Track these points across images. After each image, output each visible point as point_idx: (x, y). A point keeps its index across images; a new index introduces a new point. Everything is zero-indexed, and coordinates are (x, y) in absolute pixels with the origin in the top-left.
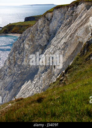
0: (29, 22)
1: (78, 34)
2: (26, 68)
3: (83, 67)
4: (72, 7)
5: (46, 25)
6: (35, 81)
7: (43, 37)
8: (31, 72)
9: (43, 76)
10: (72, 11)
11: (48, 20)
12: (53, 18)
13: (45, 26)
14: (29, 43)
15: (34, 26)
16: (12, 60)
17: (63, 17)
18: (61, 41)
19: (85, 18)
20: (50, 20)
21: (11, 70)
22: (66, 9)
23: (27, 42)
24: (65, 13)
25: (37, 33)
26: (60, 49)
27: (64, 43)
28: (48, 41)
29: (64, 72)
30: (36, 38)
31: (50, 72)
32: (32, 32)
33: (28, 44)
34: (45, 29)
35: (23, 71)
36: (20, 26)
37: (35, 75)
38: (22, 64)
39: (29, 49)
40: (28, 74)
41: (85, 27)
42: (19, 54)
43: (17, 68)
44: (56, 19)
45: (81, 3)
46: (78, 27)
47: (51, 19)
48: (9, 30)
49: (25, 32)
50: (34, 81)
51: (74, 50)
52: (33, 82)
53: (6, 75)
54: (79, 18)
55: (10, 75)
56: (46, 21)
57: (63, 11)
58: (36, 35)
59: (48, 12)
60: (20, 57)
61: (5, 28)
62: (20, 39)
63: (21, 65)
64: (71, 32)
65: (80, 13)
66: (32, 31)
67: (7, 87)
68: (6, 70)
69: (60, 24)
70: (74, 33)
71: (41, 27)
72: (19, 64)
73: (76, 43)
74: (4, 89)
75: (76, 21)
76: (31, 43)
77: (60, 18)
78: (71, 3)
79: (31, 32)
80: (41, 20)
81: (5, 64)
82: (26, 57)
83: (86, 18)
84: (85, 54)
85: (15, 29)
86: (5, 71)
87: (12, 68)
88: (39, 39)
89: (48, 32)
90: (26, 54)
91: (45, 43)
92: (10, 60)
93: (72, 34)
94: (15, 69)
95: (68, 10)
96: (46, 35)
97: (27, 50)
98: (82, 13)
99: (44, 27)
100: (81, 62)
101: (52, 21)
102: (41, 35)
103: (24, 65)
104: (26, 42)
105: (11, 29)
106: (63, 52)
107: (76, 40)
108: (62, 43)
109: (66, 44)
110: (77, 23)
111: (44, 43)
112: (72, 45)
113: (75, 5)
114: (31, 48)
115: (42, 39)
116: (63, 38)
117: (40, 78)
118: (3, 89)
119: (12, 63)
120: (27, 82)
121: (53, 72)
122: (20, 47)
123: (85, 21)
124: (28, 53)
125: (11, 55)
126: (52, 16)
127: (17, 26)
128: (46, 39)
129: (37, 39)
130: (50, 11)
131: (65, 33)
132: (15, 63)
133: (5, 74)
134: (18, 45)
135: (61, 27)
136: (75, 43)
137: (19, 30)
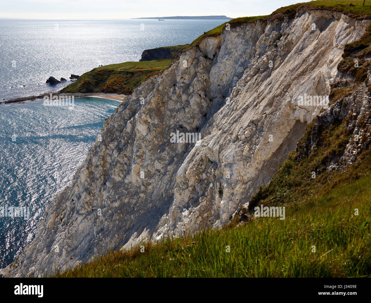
0: (153, 62)
1: (291, 97)
2: (137, 193)
3: (305, 193)
4: (276, 22)
5: (199, 69)
6: (162, 235)
7: (191, 103)
8: (151, 205)
9: (186, 221)
10: (275, 33)
11: (206, 57)
12: (221, 53)
13: (196, 73)
14: (149, 120)
15: (166, 72)
16: (97, 166)
17: (248, 51)
18: (241, 117)
19: (313, 52)
20: (212, 57)
21: (94, 196)
22: (259, 29)
23: (143, 116)
24: (255, 39)
25: (174, 92)
26: (237, 139)
27: (252, 122)
28: (205, 115)
29: (246, 205)
30: (171, 105)
31: (208, 208)
32: (161, 88)
33: (146, 122)
34: (198, 81)
35: (129, 202)
36: (127, 73)
37: (162, 215)
38: (126, 181)
39: (149, 137)
40: (142, 212)
41: (314, 78)
42: (120, 150)
43: (109, 192)
44: (229, 53)
45: (301, 11)
46: (293, 77)
47: (214, 56)
48: (97, 84)
49: (140, 88)
50: (158, 235)
51: (281, 145)
52: (154, 235)
53: (78, 212)
54: (296, 53)
55: (89, 213)
56: (201, 58)
57: (249, 34)
58: (171, 99)
59: (207, 35)
60: (121, 160)
61: (87, 79)
62: (126, 108)
63: (123, 182)
64: (273, 91)
65: (298, 38)
66: (159, 86)
67: (76, 248)
68: (79, 197)
69: (240, 70)
70: (282, 94)
71: (187, 77)
72: (117, 179)
73: (286, 124)
74: (68, 253)
75: (288, 61)
76: (156, 121)
77: (240, 53)
78: (274, 13)
79: (158, 90)
80: (187, 57)
81: (76, 177)
82: (138, 161)
83: (318, 52)
84: (310, 155)
85: (112, 80)
86: (75, 199)
87: (96, 191)
88: (178, 111)
89: (206, 90)
90: (138, 151)
91: (196, 123)
92: (93, 169)
93: (274, 97)
94: (105, 194)
95: (264, 32)
96: (198, 100)
97: (144, 139)
98: (305, 39)
99: (195, 75)
100: (298, 179)
101: (219, 60)
102: (184, 97)
103: (130, 183)
104: (140, 117)
105: (103, 81)
106: (247, 147)
107: (288, 115)
108: (246, 124)
109: (256, 125)
110: (290, 66)
111: (192, 120)
112: (274, 130)
113: (286, 19)
114: (154, 133)
115: (187, 110)
116: (249, 110)
117: (174, 226)
118: (64, 253)
119: (98, 176)
120: (138, 236)
121: (215, 207)
122: (121, 131)
123: (314, 61)
124: (144, 149)
125: (97, 152)
126: (219, 48)
127: (120, 73)
128: (198, 110)
129: (171, 111)
130: (214, 32)
131: (255, 95)
132: (106, 176)
133: (73, 209)
134: (116, 126)
135: (244, 76)
136: (283, 124)
137: (125, 84)
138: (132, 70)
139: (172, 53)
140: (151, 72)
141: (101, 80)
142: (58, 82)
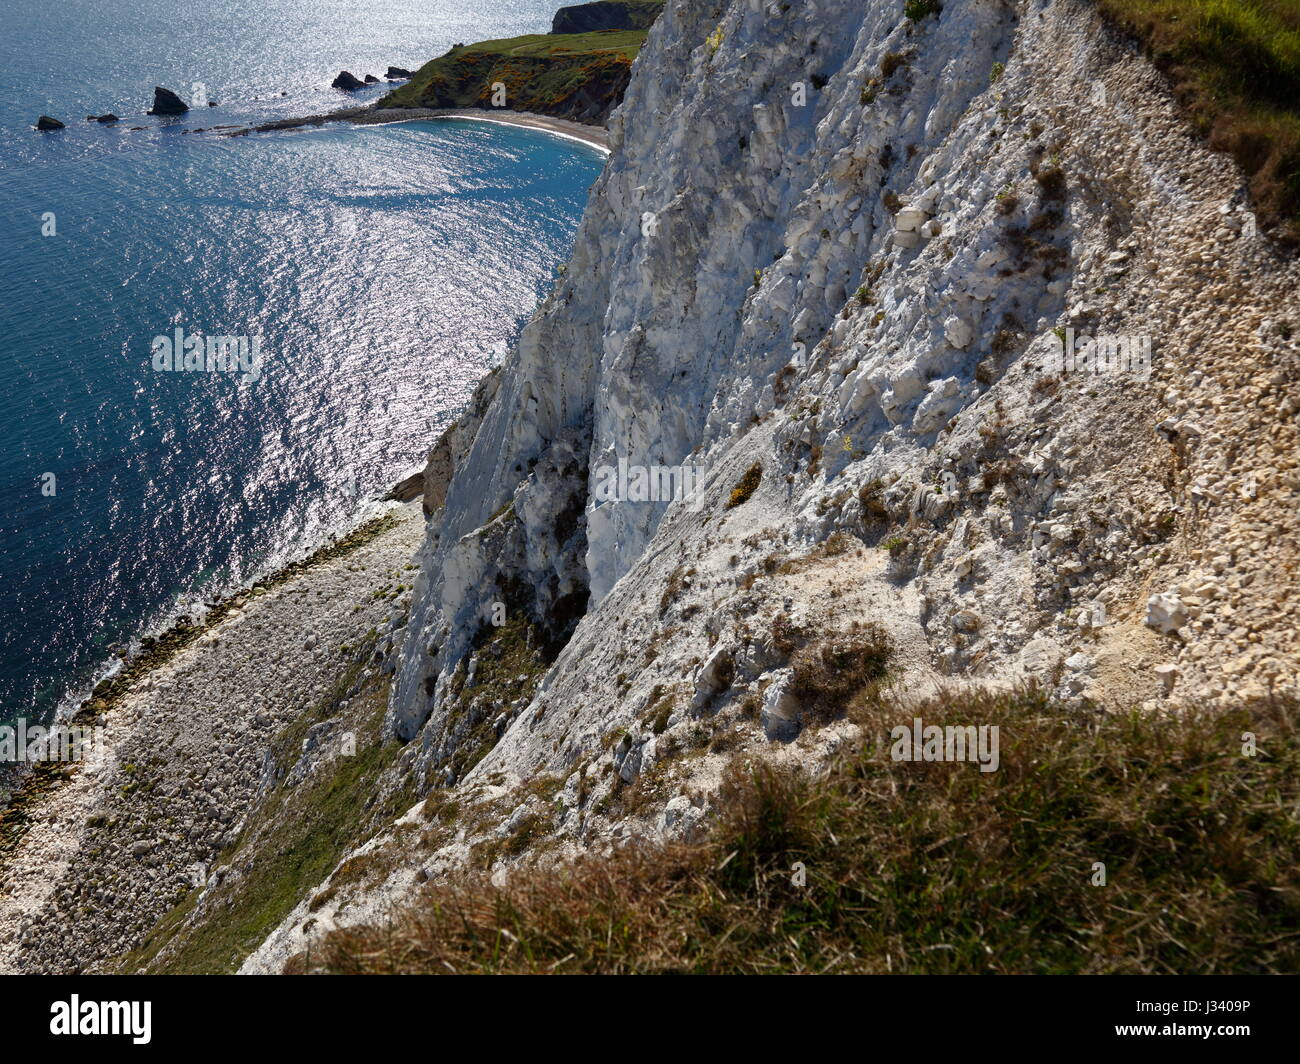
36: (535, 61)
48: (463, 87)
61: (438, 75)
127: (516, 60)
137: (532, 87)
138: (544, 54)
139: (631, 15)
140: (593, 58)
141: (473, 79)
142: (360, 85)
